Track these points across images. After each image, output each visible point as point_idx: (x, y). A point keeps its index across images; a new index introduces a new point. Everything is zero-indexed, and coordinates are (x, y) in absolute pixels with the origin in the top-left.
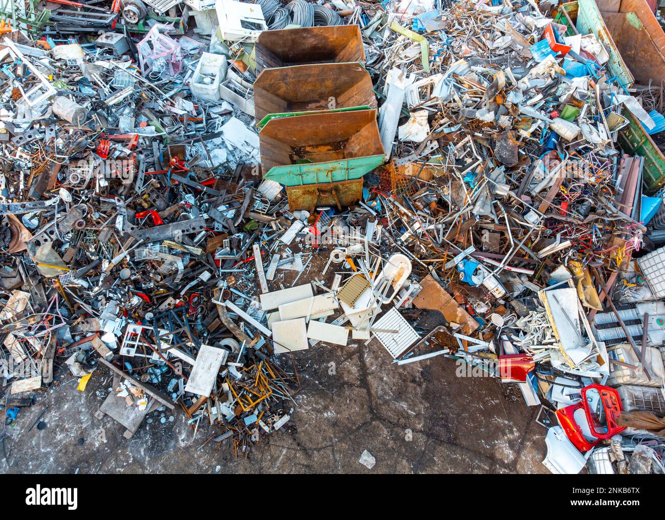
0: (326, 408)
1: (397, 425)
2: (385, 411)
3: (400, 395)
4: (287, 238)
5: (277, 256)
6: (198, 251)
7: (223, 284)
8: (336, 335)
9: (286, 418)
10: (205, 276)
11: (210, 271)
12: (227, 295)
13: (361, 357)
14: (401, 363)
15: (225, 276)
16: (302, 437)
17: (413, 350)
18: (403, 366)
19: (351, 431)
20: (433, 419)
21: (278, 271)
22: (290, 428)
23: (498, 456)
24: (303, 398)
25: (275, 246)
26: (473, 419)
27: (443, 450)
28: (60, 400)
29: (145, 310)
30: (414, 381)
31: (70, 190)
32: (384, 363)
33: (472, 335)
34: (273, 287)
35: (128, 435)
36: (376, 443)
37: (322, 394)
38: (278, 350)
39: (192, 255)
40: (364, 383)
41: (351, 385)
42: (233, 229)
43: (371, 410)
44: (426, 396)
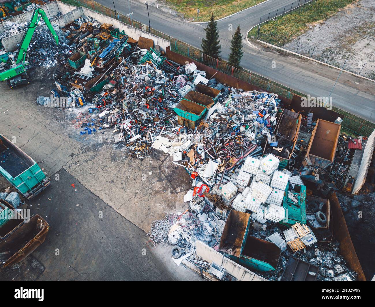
0: (152, 161)
1: (162, 172)
2: (162, 169)
3: (168, 168)
4: (173, 129)
5: (168, 131)
6: (152, 119)
7: (153, 129)
8: (166, 151)
9: (143, 157)
10: (150, 125)
11: (152, 125)
12: (152, 132)
13: (167, 158)
14: (174, 163)
15: (154, 128)
16: (143, 162)
17: (178, 162)
18: (173, 164)
19: (152, 167)
20: (170, 176)
21: (166, 134)
22: (142, 160)
23: (176, 189)
24: (149, 157)
25: (169, 129)
26: (178, 181)
27: (166, 181)
28: (109, 131)
29: (135, 124)
30: (173, 167)
32: (170, 161)
33: (193, 166)
34: (162, 135)
35: (114, 143)
36: (155, 172)
37: (153, 158)
38: (152, 146)
39: (150, 118)
40: (163, 162)
41: (160, 160)
42: (162, 119)
43: (160, 166)
44: (172, 171)
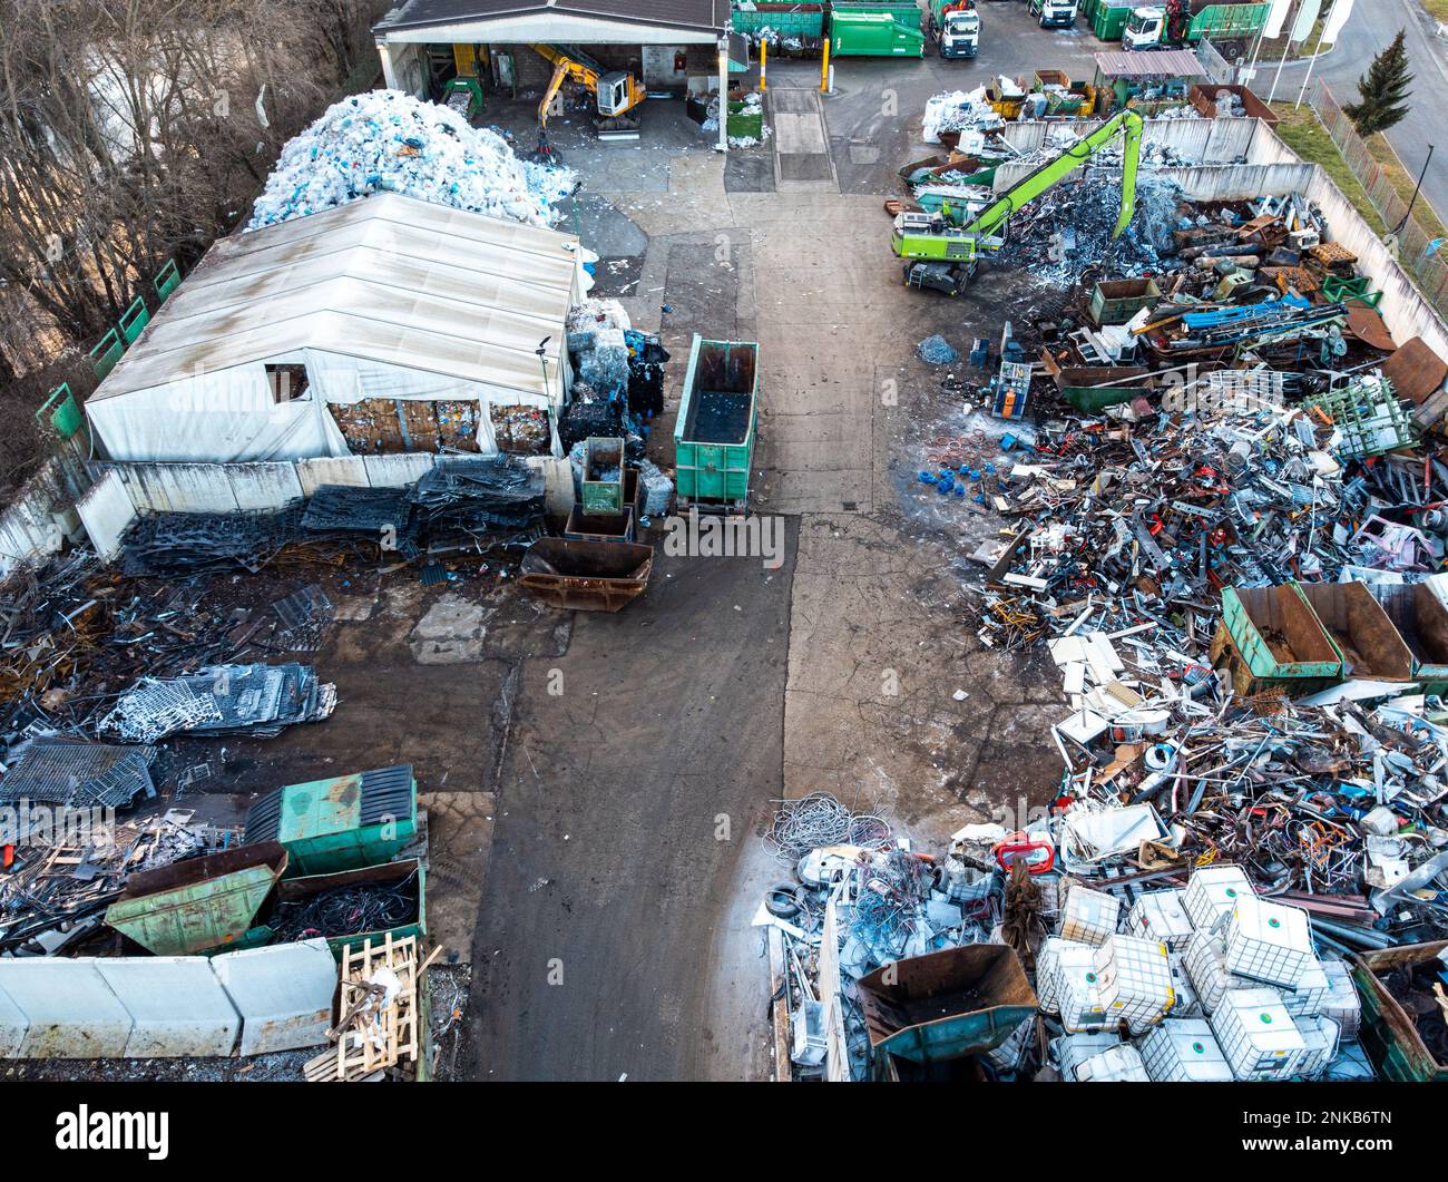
0: (1002, 673)
1: (993, 720)
2: (1003, 715)
3: (1021, 727)
4: (1173, 655)
5: (1151, 648)
6: (1136, 573)
7: (1109, 604)
8: (1073, 682)
9: (989, 643)
10: (1113, 587)
11: (1118, 591)
12: (1098, 609)
13: (1054, 702)
14: (1053, 730)
15: (1116, 603)
16: (976, 655)
17: (1067, 740)
18: (1049, 733)
19: (983, 688)
20: (1000, 748)
21: (1134, 647)
22: (982, 648)
23: (972, 792)
24: (1010, 658)
25: (1162, 645)
26: (1004, 780)
27: (973, 751)
28: (992, 522)
29: (1072, 551)
30: (1036, 739)
31: (1160, 466)
32: (1051, 719)
33: (1091, 784)
34: (1116, 643)
35: (969, 555)
36: (975, 703)
37: (1014, 671)
38: (1050, 643)
39: (1131, 568)
40: (1028, 702)
41: (1026, 692)
42: (1168, 599)
43: (1003, 704)
44: (1021, 745)
